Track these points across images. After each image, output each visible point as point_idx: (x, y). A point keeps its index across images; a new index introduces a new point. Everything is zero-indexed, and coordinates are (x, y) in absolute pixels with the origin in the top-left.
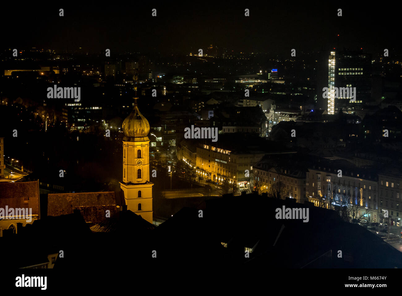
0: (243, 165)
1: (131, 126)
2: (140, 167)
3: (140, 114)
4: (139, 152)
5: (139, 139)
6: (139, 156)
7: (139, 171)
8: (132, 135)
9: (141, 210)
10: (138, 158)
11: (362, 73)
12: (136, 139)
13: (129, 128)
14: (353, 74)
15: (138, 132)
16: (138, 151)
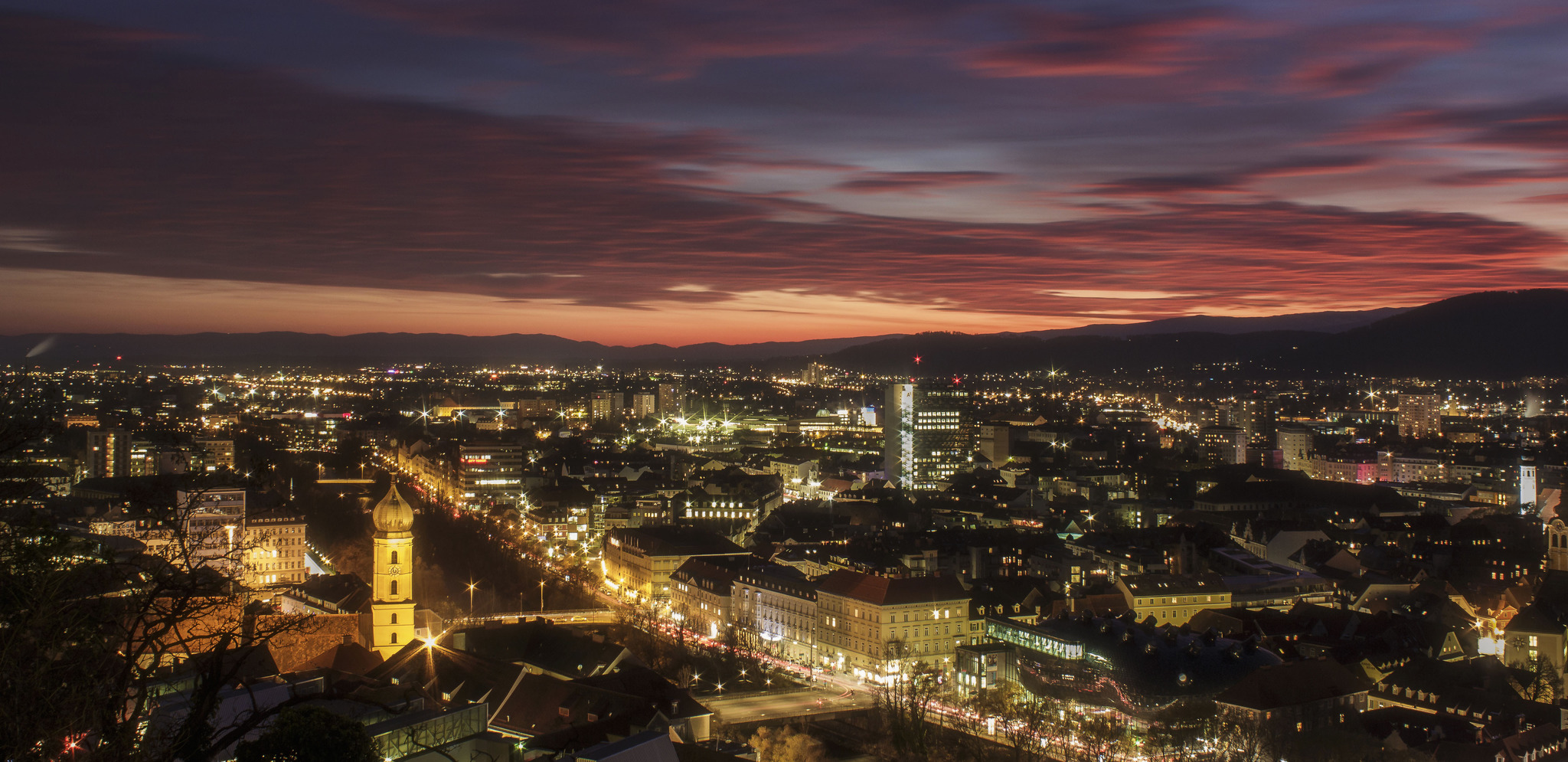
0: (671, 561)
1: (383, 515)
2: (396, 577)
3: (398, 496)
4: (395, 555)
5: (394, 535)
6: (395, 560)
7: (394, 584)
8: (385, 529)
9: (396, 642)
10: (392, 563)
11: (957, 427)
12: (389, 535)
13: (380, 517)
14: (934, 428)
15: (393, 525)
16: (393, 553)
